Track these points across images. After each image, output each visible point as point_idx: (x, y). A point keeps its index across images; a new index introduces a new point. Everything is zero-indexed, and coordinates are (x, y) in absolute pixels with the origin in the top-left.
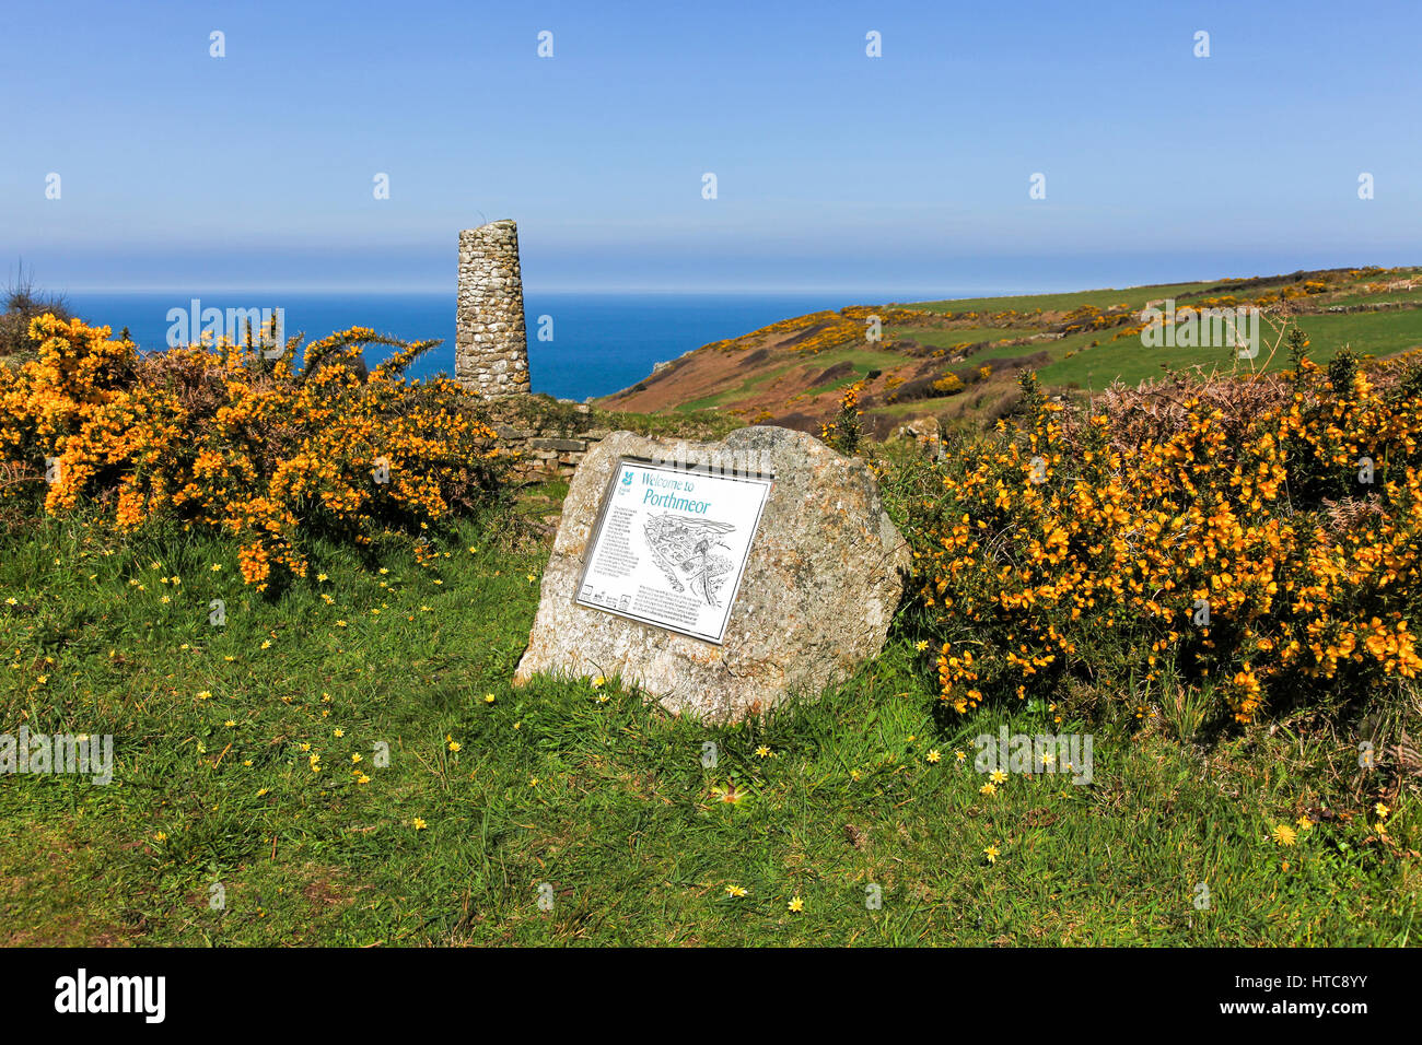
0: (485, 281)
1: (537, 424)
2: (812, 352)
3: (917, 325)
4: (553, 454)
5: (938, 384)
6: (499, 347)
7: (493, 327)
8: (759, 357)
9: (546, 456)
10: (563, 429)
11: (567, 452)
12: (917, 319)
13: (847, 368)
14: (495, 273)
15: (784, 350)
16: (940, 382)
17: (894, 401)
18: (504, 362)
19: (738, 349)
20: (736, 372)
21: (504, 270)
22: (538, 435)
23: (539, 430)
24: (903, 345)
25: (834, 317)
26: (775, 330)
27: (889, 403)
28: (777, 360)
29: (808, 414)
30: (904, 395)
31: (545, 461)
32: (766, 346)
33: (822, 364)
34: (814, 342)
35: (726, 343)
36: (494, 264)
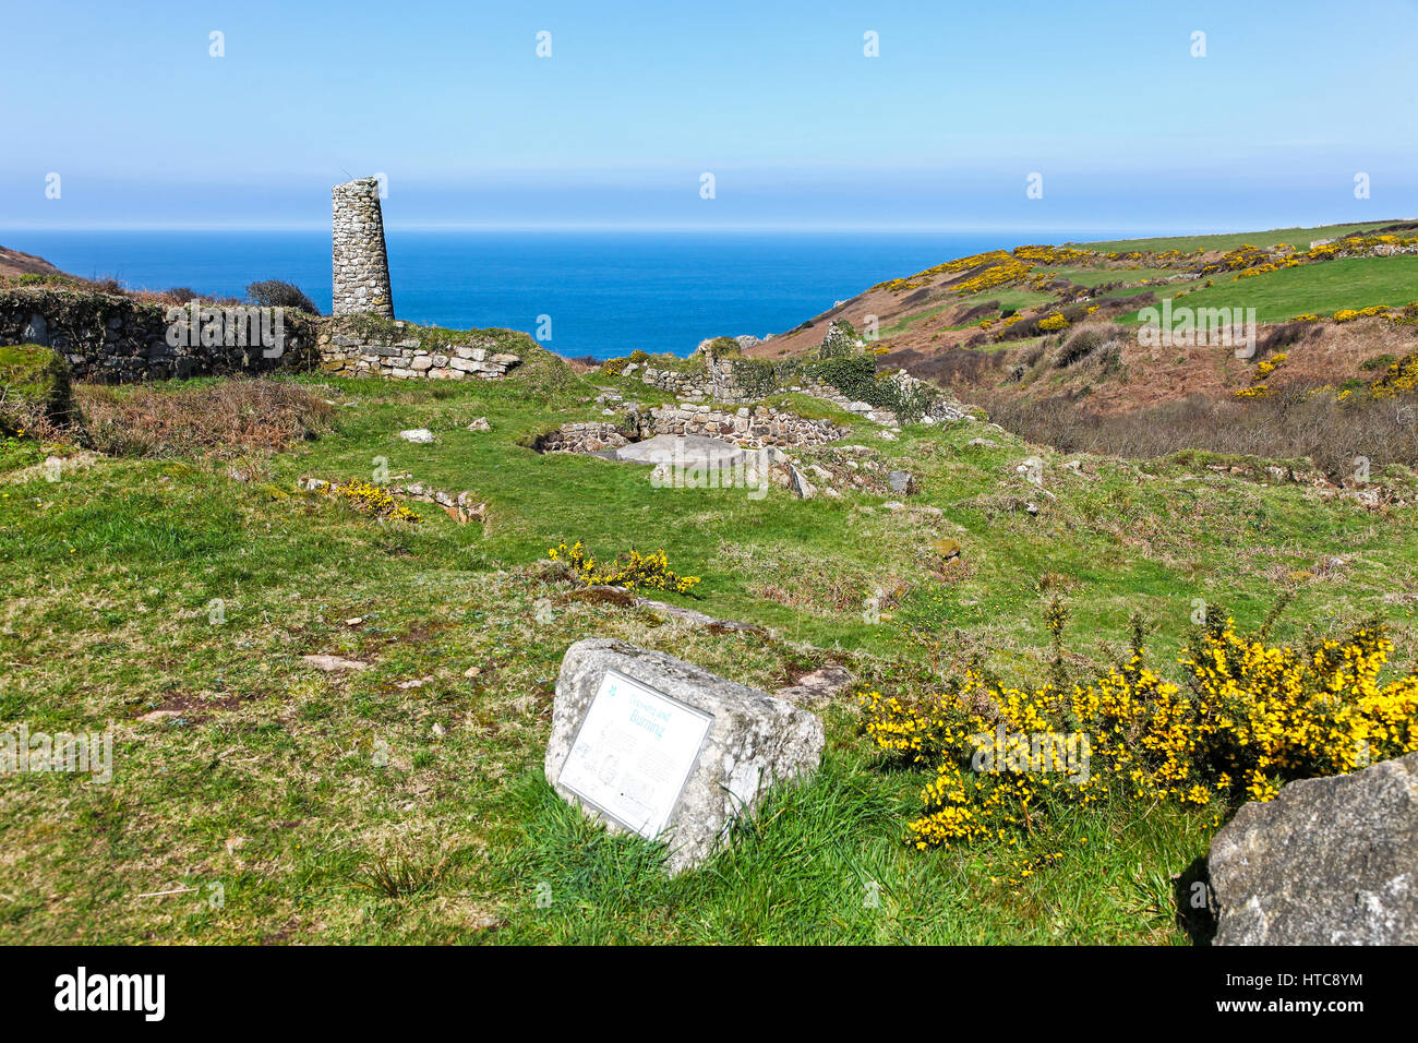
0: (348, 226)
1: (364, 335)
2: (971, 292)
3: (1080, 265)
4: (376, 358)
5: (1044, 323)
6: (360, 277)
7: (355, 261)
8: (921, 296)
9: (371, 359)
10: (383, 339)
11: (386, 357)
12: (1081, 259)
13: (995, 306)
14: (355, 219)
15: (947, 289)
16: (1045, 321)
17: (1001, 339)
18: (364, 288)
19: (904, 287)
20: (896, 311)
21: (362, 216)
22: (366, 343)
23: (366, 339)
24: (1056, 285)
25: (1004, 257)
26: (945, 269)
27: (996, 341)
28: (936, 299)
29: (921, 351)
30: (1011, 334)
31: (370, 363)
32: (931, 286)
33: (973, 302)
34: (976, 282)
35: (898, 281)
36: (354, 212)
